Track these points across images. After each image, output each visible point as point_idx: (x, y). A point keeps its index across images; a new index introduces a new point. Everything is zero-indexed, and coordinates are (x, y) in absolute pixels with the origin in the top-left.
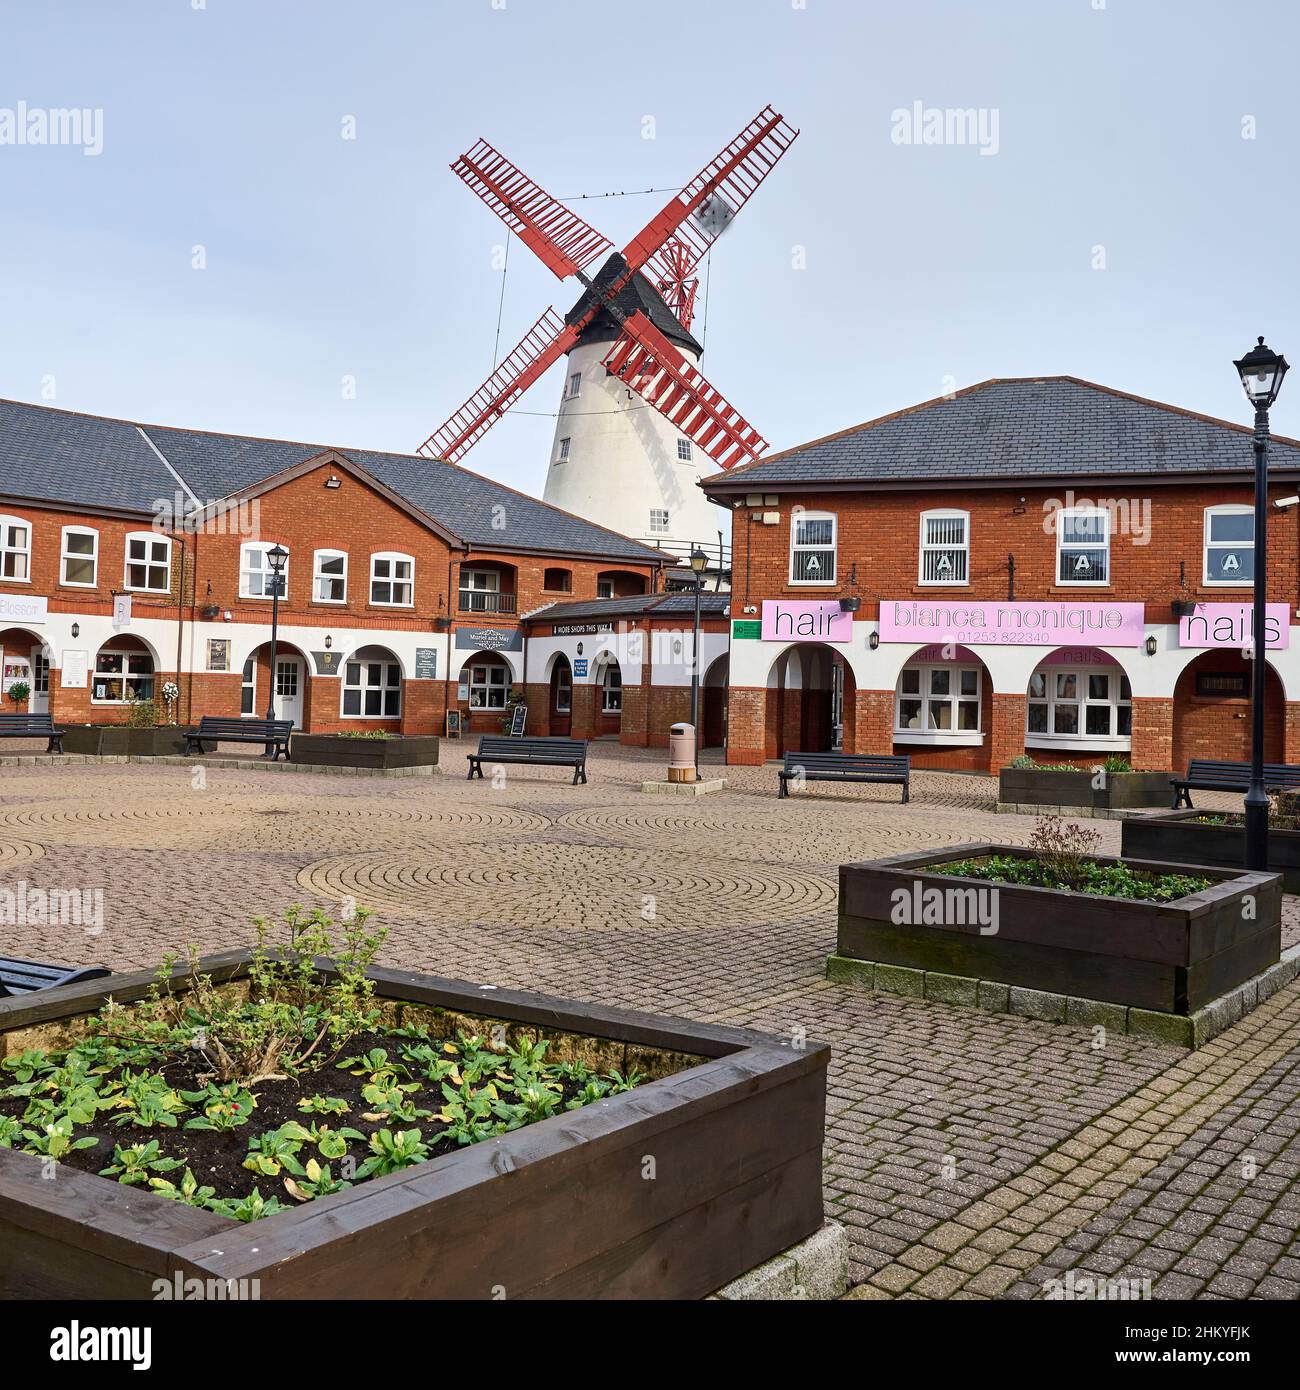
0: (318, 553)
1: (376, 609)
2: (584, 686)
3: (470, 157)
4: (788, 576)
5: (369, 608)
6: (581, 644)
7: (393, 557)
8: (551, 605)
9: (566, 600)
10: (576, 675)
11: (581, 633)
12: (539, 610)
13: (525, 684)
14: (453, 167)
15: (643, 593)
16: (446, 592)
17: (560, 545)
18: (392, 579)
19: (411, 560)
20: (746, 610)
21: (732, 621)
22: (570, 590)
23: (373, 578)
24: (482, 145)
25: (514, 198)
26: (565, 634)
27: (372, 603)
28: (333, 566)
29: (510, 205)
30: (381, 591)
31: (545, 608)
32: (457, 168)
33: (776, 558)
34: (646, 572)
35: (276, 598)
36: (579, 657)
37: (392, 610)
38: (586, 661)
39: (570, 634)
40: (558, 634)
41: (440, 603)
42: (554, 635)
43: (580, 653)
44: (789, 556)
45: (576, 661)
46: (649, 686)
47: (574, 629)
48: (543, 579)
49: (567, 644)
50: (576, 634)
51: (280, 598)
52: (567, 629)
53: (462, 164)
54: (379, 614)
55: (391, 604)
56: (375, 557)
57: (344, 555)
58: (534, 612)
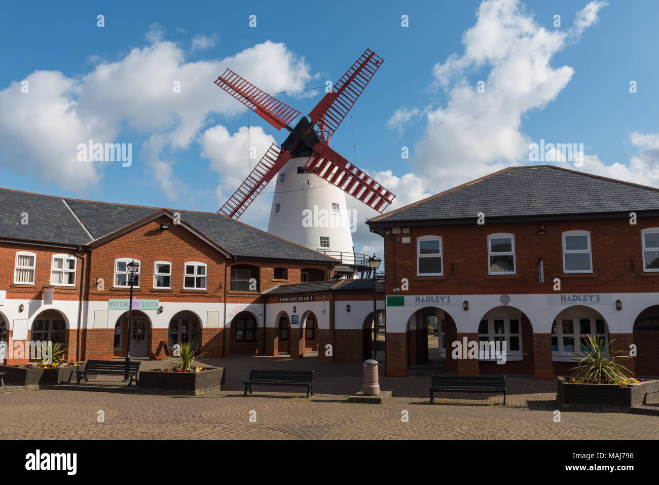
0: (156, 263)
1: (187, 292)
2: (296, 329)
3: (223, 77)
4: (416, 271)
5: (182, 292)
6: (295, 307)
7: (196, 264)
8: (277, 287)
9: (286, 284)
10: (293, 323)
11: (295, 301)
12: (271, 289)
13: (264, 328)
14: (215, 82)
15: (323, 279)
16: (223, 281)
17: (282, 255)
18: (195, 275)
19: (205, 265)
20: (394, 290)
21: (387, 296)
22: (287, 279)
23: (186, 275)
24: (229, 72)
25: (249, 95)
26: (286, 302)
27: (185, 288)
28: (164, 269)
29: (247, 98)
30: (190, 282)
31: (274, 288)
32: (218, 83)
33: (409, 262)
34: (324, 268)
35: (132, 287)
36: (293, 314)
37: (195, 292)
38: (298, 316)
39: (289, 302)
40: (282, 302)
41: (220, 287)
42: (280, 302)
43: (295, 312)
44: (416, 260)
45: (292, 316)
46: (334, 329)
47: (292, 299)
48: (273, 273)
49: (287, 307)
50: (292, 302)
51: (134, 287)
52: (287, 299)
53: (219, 81)
54: (189, 294)
55: (195, 288)
56: (187, 264)
57: (170, 264)
58: (269, 290)
